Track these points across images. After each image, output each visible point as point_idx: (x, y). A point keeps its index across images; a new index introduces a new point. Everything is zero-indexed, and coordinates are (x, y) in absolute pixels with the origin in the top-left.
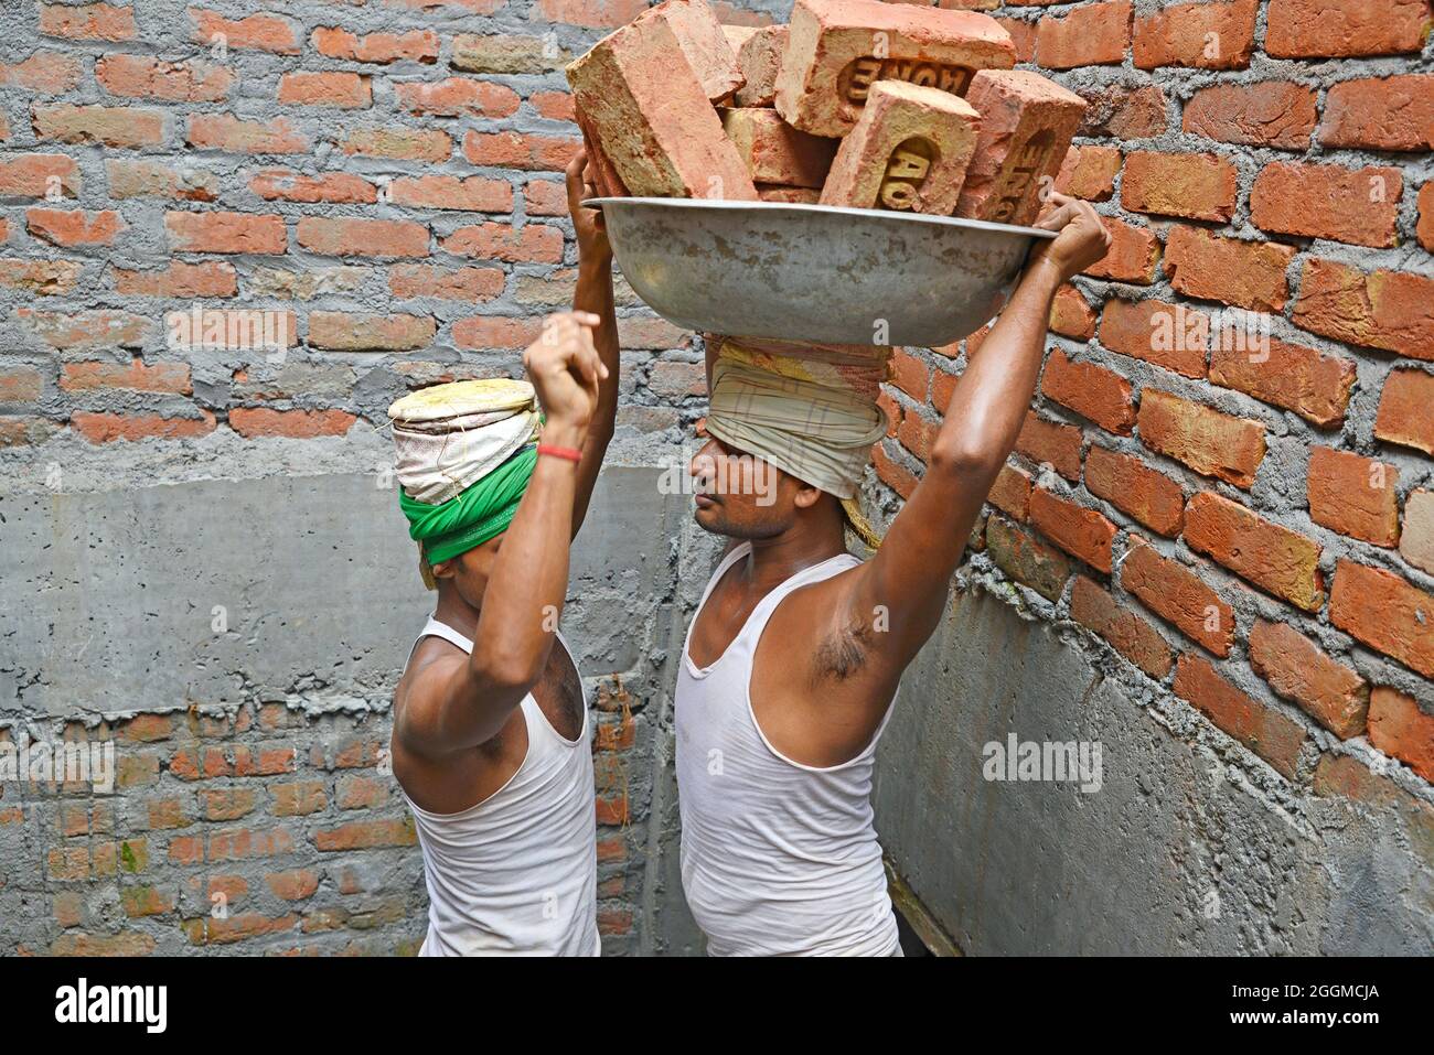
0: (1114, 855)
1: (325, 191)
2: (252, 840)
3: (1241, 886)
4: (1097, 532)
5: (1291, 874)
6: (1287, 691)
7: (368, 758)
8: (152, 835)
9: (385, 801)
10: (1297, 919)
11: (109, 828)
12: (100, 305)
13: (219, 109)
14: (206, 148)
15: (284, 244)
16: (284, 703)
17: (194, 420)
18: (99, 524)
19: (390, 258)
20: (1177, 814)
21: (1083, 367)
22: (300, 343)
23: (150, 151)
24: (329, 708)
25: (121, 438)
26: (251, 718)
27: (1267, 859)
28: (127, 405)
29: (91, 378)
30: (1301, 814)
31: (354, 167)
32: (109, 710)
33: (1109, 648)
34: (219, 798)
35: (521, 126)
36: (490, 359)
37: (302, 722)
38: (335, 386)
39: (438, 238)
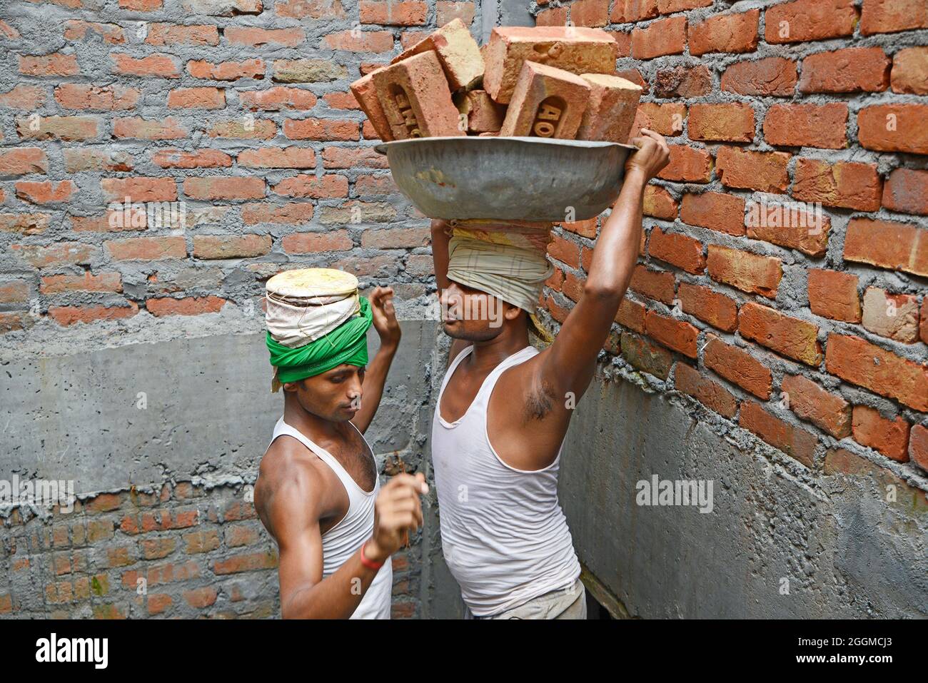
0: (711, 529)
1: (200, 161)
2: (174, 570)
3: (786, 535)
4: (687, 334)
5: (815, 523)
6: (805, 415)
7: (244, 514)
8: (111, 571)
9: (256, 541)
10: (820, 550)
11: (84, 568)
12: (63, 239)
13: (131, 114)
14: (124, 138)
15: (176, 195)
16: (190, 482)
17: (125, 308)
18: (70, 375)
19: (241, 200)
20: (746, 498)
21: (672, 236)
22: (188, 256)
23: (90, 142)
24: (219, 483)
25: (80, 322)
26: (170, 492)
27: (800, 517)
28: (82, 301)
29: (60, 286)
30: (818, 487)
31: (216, 145)
32: (81, 492)
33: (699, 403)
34: (152, 545)
35: (318, 114)
36: (307, 259)
37: (202, 493)
38: (212, 281)
39: (270, 186)
